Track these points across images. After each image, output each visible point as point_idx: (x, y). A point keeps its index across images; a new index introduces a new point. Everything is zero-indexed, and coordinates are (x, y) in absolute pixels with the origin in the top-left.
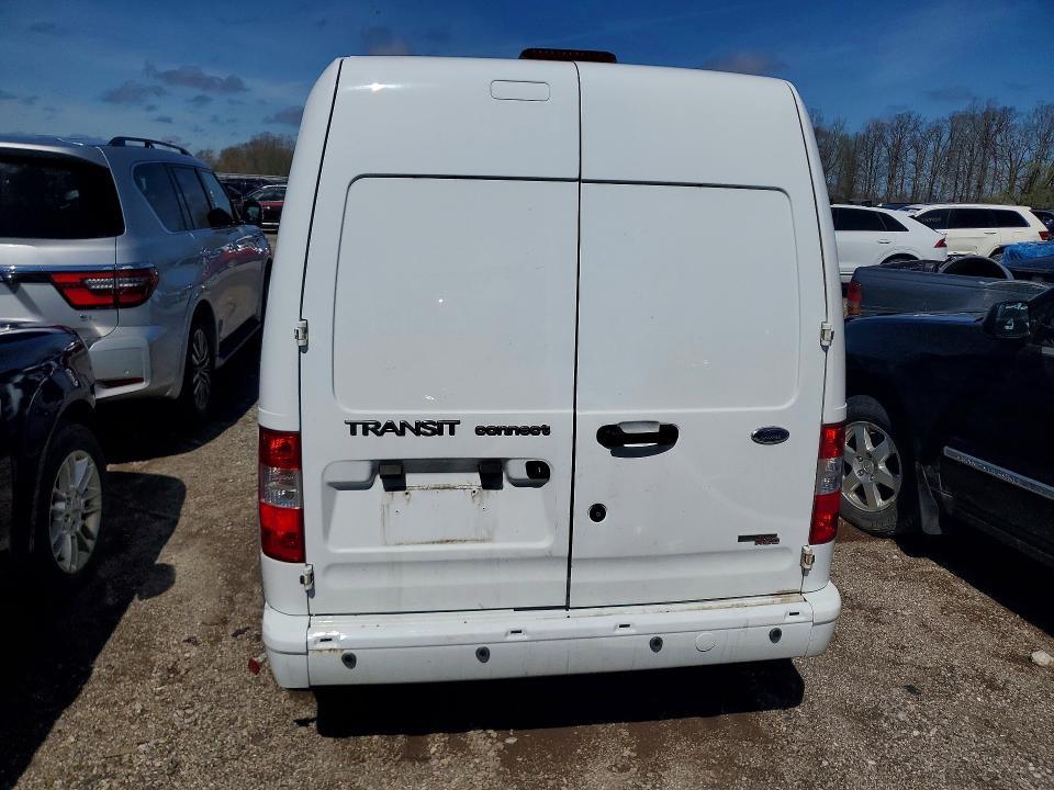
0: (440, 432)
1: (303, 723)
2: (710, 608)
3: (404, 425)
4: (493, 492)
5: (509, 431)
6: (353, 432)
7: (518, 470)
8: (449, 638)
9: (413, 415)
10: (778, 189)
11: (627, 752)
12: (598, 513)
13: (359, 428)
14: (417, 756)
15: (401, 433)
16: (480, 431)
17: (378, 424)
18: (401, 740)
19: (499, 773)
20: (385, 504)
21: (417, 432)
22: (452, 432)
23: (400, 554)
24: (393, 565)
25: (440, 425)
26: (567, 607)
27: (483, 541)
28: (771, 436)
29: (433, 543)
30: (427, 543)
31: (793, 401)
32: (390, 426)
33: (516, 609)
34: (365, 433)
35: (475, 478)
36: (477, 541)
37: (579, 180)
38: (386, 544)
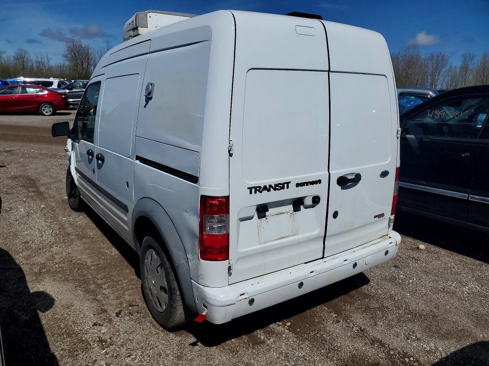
0: (283, 188)
1: (194, 344)
2: (365, 247)
3: (270, 186)
4: (297, 213)
5: (307, 184)
6: (251, 193)
7: (308, 201)
8: (290, 281)
9: (273, 181)
10: (384, 76)
11: (334, 315)
12: (335, 215)
13: (253, 190)
14: (258, 342)
15: (269, 190)
16: (298, 185)
17: (260, 187)
18: (245, 338)
19: (297, 338)
20: (259, 225)
21: (275, 189)
22: (288, 187)
23: (266, 247)
24: (263, 253)
25: (284, 184)
26: (323, 258)
27: (295, 235)
28: (384, 174)
29: (277, 239)
30: (275, 240)
31: (389, 159)
32: (265, 188)
33: (305, 263)
34: (255, 193)
35: (291, 207)
36: (292, 236)
37: (329, 71)
38: (260, 244)
